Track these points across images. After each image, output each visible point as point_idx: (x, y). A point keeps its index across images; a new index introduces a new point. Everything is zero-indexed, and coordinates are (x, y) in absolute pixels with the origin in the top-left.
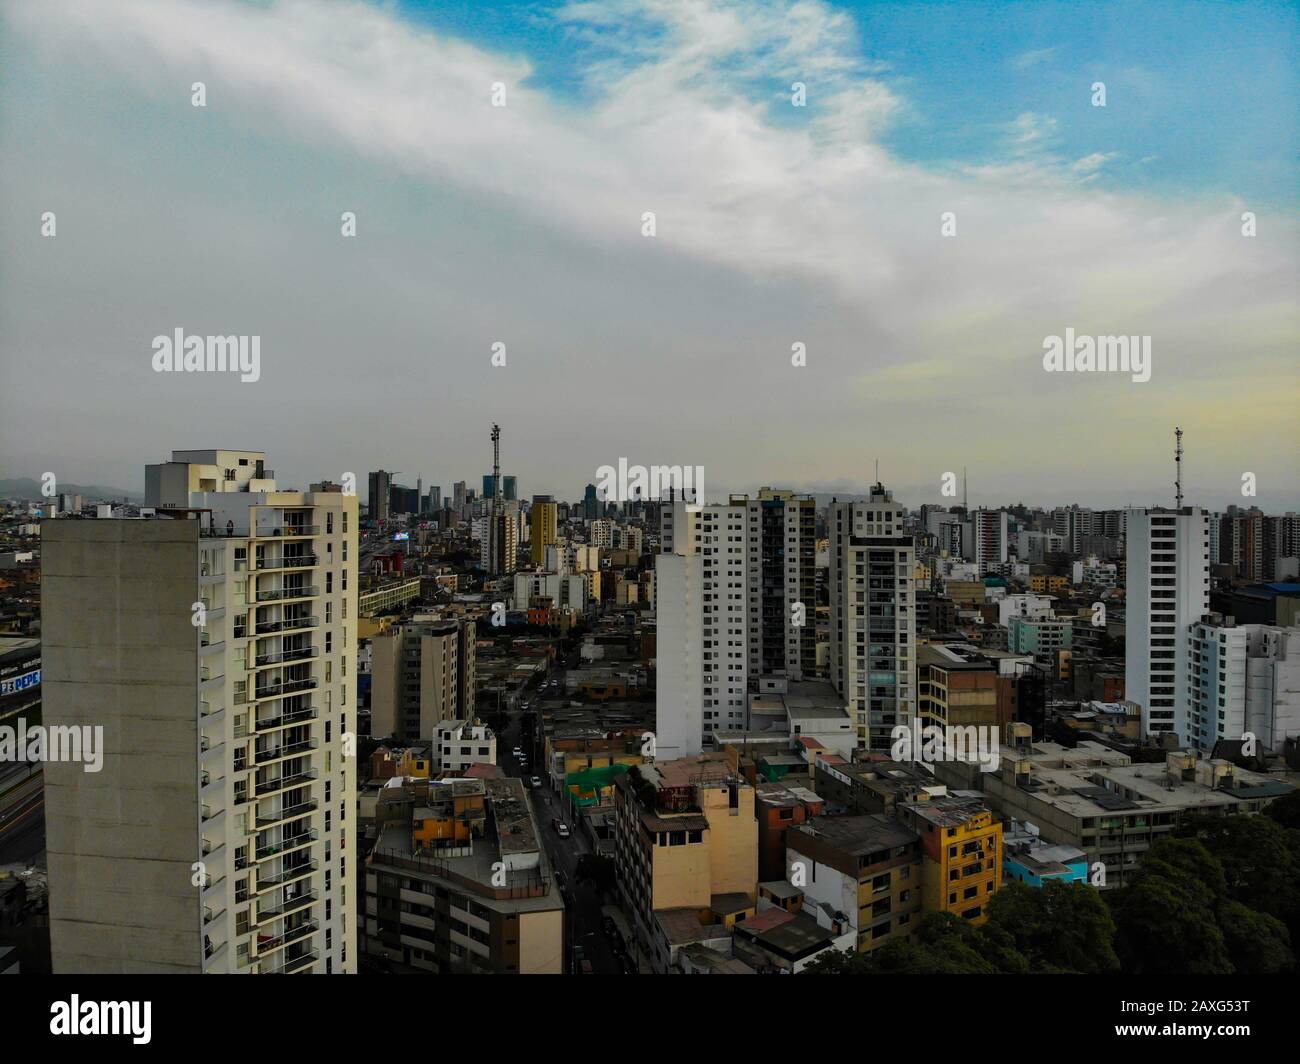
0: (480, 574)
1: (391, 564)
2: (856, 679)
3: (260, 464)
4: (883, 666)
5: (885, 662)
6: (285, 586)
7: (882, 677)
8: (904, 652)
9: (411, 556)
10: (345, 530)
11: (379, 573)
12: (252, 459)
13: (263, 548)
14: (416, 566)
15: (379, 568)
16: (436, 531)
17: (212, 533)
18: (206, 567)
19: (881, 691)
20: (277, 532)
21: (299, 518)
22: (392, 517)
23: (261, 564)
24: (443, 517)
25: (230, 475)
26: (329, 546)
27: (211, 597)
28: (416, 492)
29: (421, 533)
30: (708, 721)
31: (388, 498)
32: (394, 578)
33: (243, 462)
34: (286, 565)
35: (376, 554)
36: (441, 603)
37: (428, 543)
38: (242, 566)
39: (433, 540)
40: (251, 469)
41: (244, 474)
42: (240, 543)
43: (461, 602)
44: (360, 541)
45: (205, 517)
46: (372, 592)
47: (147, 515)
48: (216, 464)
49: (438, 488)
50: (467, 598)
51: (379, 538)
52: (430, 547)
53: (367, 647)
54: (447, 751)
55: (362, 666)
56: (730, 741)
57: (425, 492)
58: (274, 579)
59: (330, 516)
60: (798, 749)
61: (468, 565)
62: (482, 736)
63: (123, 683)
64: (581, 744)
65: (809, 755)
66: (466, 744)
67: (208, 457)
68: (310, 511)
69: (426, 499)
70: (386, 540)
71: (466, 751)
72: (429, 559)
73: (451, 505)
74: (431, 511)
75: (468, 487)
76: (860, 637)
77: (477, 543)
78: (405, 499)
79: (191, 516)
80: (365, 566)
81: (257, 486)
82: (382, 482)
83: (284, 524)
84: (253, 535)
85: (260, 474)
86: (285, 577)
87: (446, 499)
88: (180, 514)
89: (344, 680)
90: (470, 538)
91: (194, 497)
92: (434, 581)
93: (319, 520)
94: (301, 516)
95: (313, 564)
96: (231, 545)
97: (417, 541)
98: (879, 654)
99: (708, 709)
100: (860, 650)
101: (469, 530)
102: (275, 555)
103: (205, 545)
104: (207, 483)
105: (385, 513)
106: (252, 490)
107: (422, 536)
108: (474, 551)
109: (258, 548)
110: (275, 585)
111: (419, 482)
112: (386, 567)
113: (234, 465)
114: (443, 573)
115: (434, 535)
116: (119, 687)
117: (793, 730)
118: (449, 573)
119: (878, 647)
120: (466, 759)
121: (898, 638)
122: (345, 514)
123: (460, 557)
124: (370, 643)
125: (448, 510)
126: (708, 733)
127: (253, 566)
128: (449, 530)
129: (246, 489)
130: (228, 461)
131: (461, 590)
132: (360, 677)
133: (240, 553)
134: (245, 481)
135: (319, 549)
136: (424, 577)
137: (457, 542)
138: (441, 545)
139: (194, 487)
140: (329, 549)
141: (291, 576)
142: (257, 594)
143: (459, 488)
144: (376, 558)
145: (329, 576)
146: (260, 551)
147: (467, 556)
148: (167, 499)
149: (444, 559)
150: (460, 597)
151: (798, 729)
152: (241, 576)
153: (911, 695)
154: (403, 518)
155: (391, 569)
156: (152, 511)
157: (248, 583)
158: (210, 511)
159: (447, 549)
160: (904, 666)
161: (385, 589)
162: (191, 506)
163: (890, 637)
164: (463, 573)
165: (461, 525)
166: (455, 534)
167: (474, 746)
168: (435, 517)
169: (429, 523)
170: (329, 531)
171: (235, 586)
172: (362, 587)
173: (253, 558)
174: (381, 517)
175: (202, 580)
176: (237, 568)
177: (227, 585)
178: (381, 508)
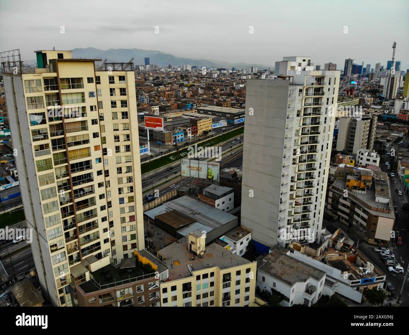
0: (382, 98)
1: (349, 93)
3: (309, 61)
6: (314, 102)
9: (356, 90)
10: (335, 84)
11: (345, 95)
12: (307, 59)
13: (308, 89)
14: (358, 94)
15: (345, 94)
16: (367, 82)
17: (292, 84)
18: (290, 95)
20: (312, 84)
21: (320, 80)
22: (352, 76)
23: (307, 94)
24: (370, 76)
25: (300, 65)
26: (329, 89)
27: (291, 104)
28: (361, 67)
29: (361, 82)
31: (351, 69)
32: (350, 98)
33: (304, 60)
34: (314, 95)
35: (344, 88)
36: (366, 108)
37: (364, 85)
38: (301, 95)
39: (366, 84)
40: (306, 63)
41: (304, 64)
42: (301, 87)
43: (373, 108)
44: (340, 84)
45: (291, 78)
46: (342, 102)
47: (275, 78)
48: (296, 61)
49: (370, 65)
50: (376, 107)
51: (346, 83)
52: (364, 87)
53: (338, 120)
54: (362, 159)
55: (336, 126)
57: (364, 66)
58: (310, 99)
59: (330, 79)
61: (378, 94)
62: (375, 156)
66: (369, 158)
67: (293, 59)
68: (323, 77)
69: (365, 69)
70: (349, 83)
71: (368, 160)
72: (363, 91)
73: (374, 72)
74: (366, 74)
75: (381, 65)
77: (382, 87)
78: (357, 69)
79: (287, 78)
80: (340, 92)
81: (308, 69)
82: (349, 63)
83: (315, 82)
84: (305, 85)
85: (309, 64)
86: (314, 98)
87: (372, 69)
88: (284, 78)
90: (380, 85)
91: (289, 72)
92: (364, 99)
93: (326, 80)
94: (321, 78)
95: (323, 95)
96: (299, 88)
97: (359, 84)
101: (380, 82)
102: (311, 91)
103: (291, 88)
104: (293, 68)
105: (349, 74)
106: (306, 70)
107: (362, 83)
108: (381, 89)
109: (306, 89)
110: (311, 101)
111: (363, 63)
112: (348, 94)
113: (301, 61)
114: (368, 97)
115: (366, 83)
116: (264, 128)
118: (370, 97)
120: (368, 163)
122: (335, 78)
123: (375, 91)
124: (339, 119)
125: (372, 74)
127: (304, 95)
128: (372, 81)
129: (304, 70)
130: (299, 60)
131: (374, 104)
132: (335, 130)
133: (301, 91)
134: (304, 68)
135: (325, 90)
136: (361, 98)
137: (375, 86)
138: (369, 86)
139: (289, 69)
140: (329, 90)
141: (316, 98)
142: (305, 104)
143: (377, 65)
144: (344, 90)
145: (328, 99)
146: (307, 90)
147: (378, 91)
148: (281, 73)
149: (368, 92)
150: (373, 106)
152: (300, 98)
154: (356, 76)
155: (349, 94)
156: (276, 77)
157: (302, 100)
158: (293, 77)
159: (370, 88)
161: (346, 101)
162: (288, 75)
164: (375, 97)
165: (377, 80)
166: (374, 83)
167: (372, 159)
168: (367, 76)
169: (365, 78)
170: (330, 84)
171: (298, 101)
172: (339, 100)
173: (304, 92)
175: (289, 99)
176: (299, 95)
177: (296, 100)
178: (348, 72)
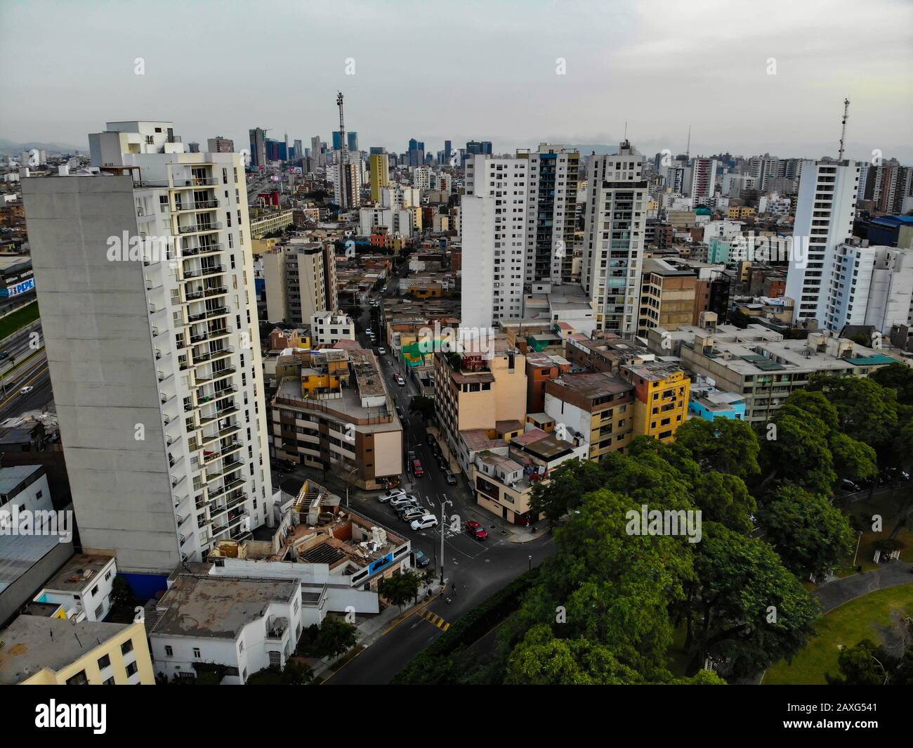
0: (334, 208)
1: (271, 200)
2: (600, 283)
3: (170, 131)
4: (618, 274)
5: (620, 271)
6: (198, 222)
7: (617, 282)
8: (634, 264)
9: (284, 193)
10: (236, 181)
11: (263, 206)
12: (164, 127)
13: (179, 195)
14: (288, 201)
15: (263, 203)
16: (301, 175)
17: (141, 185)
18: (141, 209)
19: (615, 291)
20: (188, 183)
21: (202, 172)
22: (270, 164)
23: (179, 206)
24: (305, 163)
25: (150, 140)
26: (226, 192)
27: (146, 231)
28: (284, 144)
29: (290, 176)
30: (496, 312)
31: (264, 149)
32: (274, 210)
33: (158, 130)
34: (197, 207)
35: (259, 191)
36: (309, 229)
37: (296, 184)
38: (166, 208)
39: (299, 181)
40: (163, 136)
41: (160, 139)
42: (163, 192)
43: (323, 229)
44: (247, 182)
45: (135, 172)
46: (259, 220)
47: (94, 173)
48: (138, 132)
49: (300, 141)
50: (327, 226)
51: (261, 180)
52: (297, 187)
53: (260, 260)
54: (322, 331)
55: (258, 273)
56: (510, 325)
57: (290, 144)
58: (190, 217)
59: (224, 171)
60: (555, 331)
61: (326, 201)
62: (344, 322)
63: (94, 292)
64: (411, 327)
65: (563, 334)
66: (334, 327)
67: (132, 126)
68: (210, 167)
69: (292, 150)
70: (266, 181)
71: (334, 331)
72: (298, 196)
73: (310, 155)
74: (296, 159)
75: (321, 141)
76: (604, 254)
77: (330, 185)
78: (276, 150)
79: (126, 172)
80: (252, 201)
81: (170, 148)
82: (259, 136)
83: (193, 177)
84: (171, 186)
85: (171, 139)
86: (197, 215)
87: (307, 150)
88: (117, 171)
89: (246, 288)
90: (326, 181)
91: (127, 158)
92: (302, 212)
93: (217, 174)
94: (204, 170)
95: (216, 206)
96: (157, 193)
97: (287, 182)
98: (616, 266)
99: (496, 305)
100: (603, 264)
101: (325, 174)
102: (188, 200)
103: (138, 194)
104: (134, 147)
105: (263, 160)
106: (166, 151)
107: (291, 179)
108: (329, 190)
109: (176, 195)
110: (191, 222)
111: (286, 136)
112: (268, 202)
113: (152, 133)
114: (308, 207)
115: (299, 178)
116: (91, 295)
117: (553, 318)
118: (313, 207)
119: (617, 261)
120: (334, 336)
121: (630, 254)
122: (235, 169)
123: (319, 195)
124: (261, 257)
125: (308, 160)
126: (496, 320)
127: (174, 208)
128: (310, 174)
129: (162, 151)
130: (146, 129)
131: (323, 220)
132: (257, 281)
133: (163, 199)
134: (161, 145)
135: (219, 195)
136: (295, 209)
137: (317, 183)
138: (306, 185)
139: (125, 150)
140: (227, 196)
141: (202, 215)
142: (179, 228)
143: (315, 141)
144: (260, 195)
145: (228, 214)
146: (178, 197)
147: (324, 194)
148: (107, 160)
149: (308, 196)
150: (321, 225)
151: (556, 317)
152: (166, 215)
153: (636, 293)
154: (276, 164)
155: (271, 203)
156: (97, 169)
157: (171, 221)
158: (139, 168)
159: (310, 188)
160: (633, 274)
161: (268, 218)
162: (125, 164)
163: (625, 254)
164: (321, 207)
165: (318, 171)
166: (315, 177)
167: (340, 328)
168: (300, 164)
169: (295, 168)
170: (225, 182)
171: (163, 223)
172: (252, 216)
173: (173, 202)
174: (261, 163)
175: (139, 220)
176: (163, 210)
177: (157, 222)
178: (260, 157)
